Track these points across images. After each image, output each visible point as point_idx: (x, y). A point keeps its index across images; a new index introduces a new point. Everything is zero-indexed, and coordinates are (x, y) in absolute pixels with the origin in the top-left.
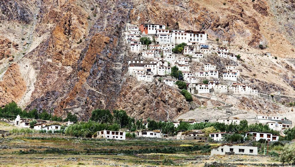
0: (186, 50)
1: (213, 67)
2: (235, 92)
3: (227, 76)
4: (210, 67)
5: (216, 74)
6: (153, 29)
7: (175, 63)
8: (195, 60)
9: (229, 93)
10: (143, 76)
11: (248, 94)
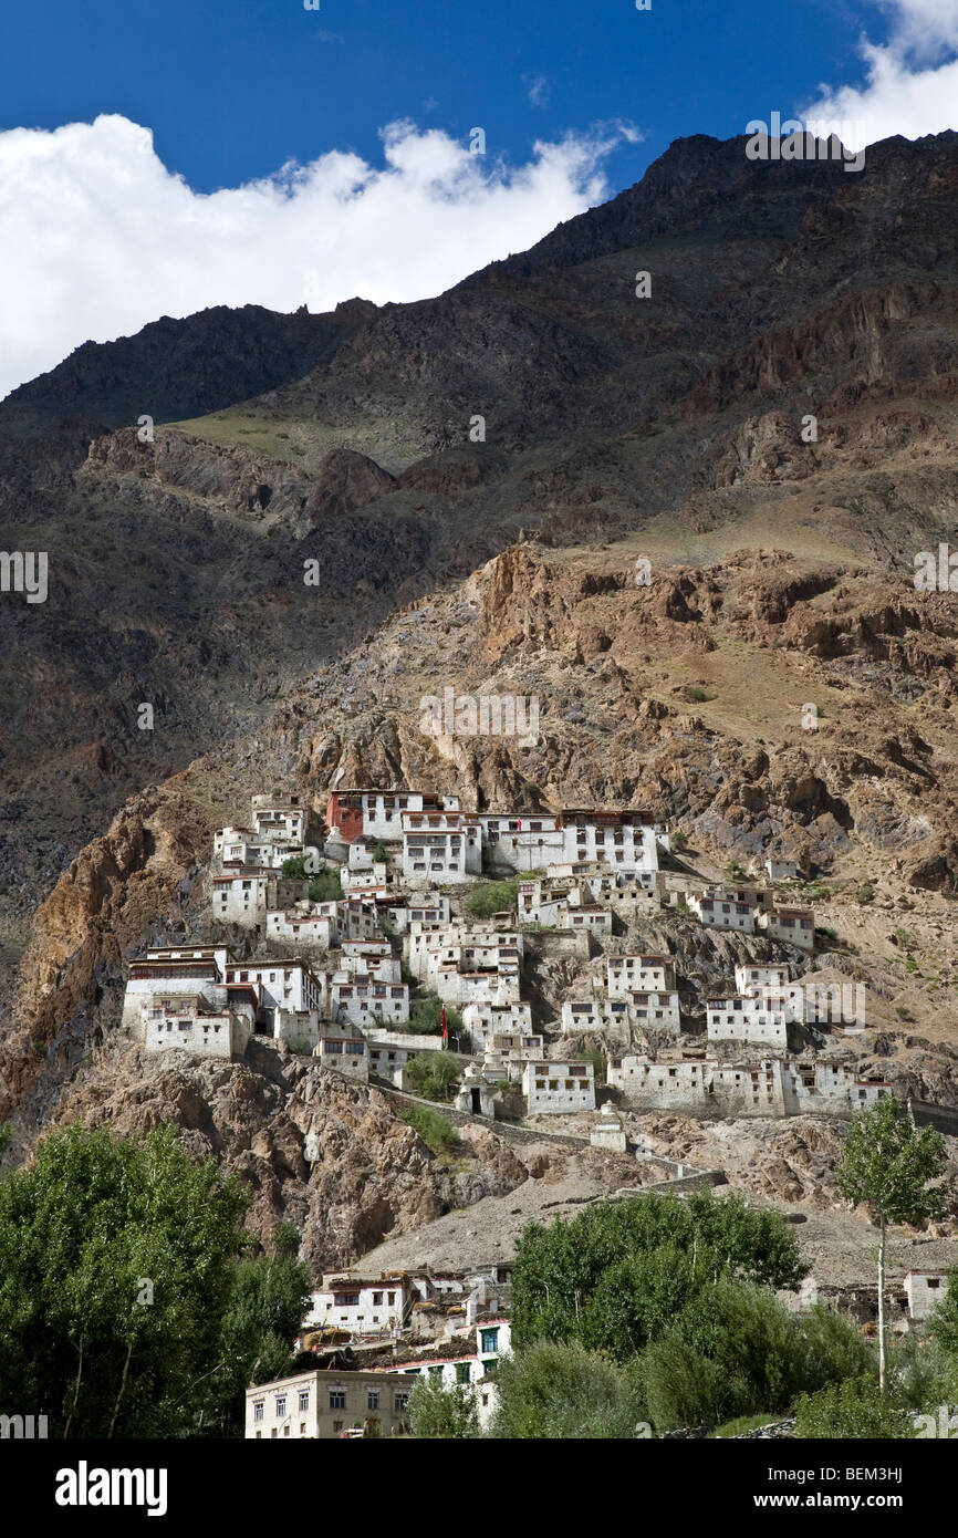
0: (528, 899)
1: (656, 975)
2: (749, 1102)
3: (731, 1020)
4: (637, 976)
5: (665, 1011)
6: (389, 817)
7: (446, 963)
8: (566, 944)
9: (714, 1107)
10: (175, 1027)
11: (835, 1109)
